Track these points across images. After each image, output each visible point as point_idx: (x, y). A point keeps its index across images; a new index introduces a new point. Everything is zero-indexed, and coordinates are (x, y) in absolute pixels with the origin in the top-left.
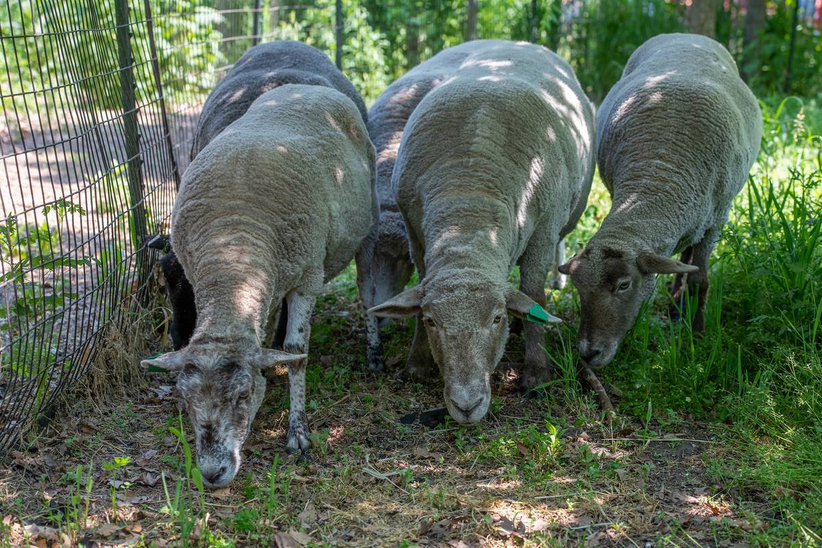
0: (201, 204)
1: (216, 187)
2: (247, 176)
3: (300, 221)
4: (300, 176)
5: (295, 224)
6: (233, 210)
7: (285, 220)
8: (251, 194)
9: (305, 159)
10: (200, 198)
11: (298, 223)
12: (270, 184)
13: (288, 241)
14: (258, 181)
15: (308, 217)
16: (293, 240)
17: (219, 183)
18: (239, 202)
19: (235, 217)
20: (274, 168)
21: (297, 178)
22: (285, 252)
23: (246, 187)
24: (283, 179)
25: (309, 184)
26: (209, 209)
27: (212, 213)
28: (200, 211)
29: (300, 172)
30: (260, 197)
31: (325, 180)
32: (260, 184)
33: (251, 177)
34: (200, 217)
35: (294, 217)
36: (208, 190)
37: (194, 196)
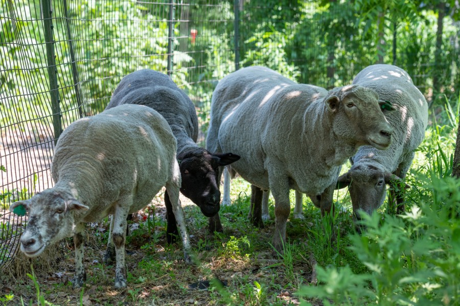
0: (66, 149)
1: (75, 140)
2: (91, 135)
3: (118, 161)
4: (120, 138)
5: (115, 162)
6: (81, 151)
7: (109, 159)
8: (93, 144)
9: (125, 130)
10: (65, 146)
11: (116, 162)
12: (103, 140)
13: (110, 171)
14: (97, 138)
15: (122, 160)
16: (113, 170)
17: (76, 138)
18: (86, 147)
19: (82, 154)
20: (106, 132)
21: (118, 139)
22: (108, 176)
23: (90, 141)
24: (111, 138)
25: (125, 143)
26: (70, 151)
27: (71, 153)
28: (65, 153)
29: (120, 136)
30: (97, 146)
31: (135, 143)
32: (98, 139)
33: (93, 135)
34: (65, 155)
35: (115, 158)
36: (70, 142)
37: (63, 145)
